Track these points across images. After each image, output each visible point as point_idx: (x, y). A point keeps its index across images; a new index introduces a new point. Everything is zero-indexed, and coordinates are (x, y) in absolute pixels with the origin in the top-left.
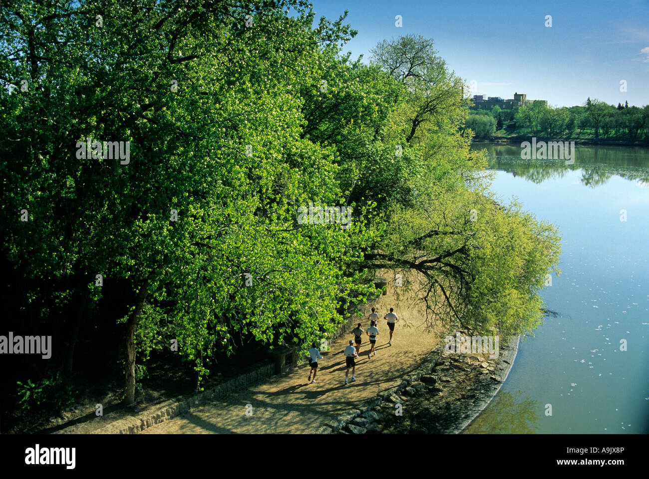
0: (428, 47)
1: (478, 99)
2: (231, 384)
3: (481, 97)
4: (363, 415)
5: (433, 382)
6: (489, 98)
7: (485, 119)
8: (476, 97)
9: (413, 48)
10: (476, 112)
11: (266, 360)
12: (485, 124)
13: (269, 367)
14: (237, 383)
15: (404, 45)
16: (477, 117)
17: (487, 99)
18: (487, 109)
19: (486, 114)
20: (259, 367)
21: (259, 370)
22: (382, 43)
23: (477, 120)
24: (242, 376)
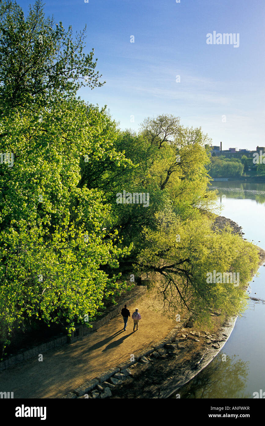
0: (177, 122)
1: (232, 150)
2: (35, 350)
3: (235, 149)
4: (121, 371)
5: (172, 348)
6: (239, 150)
7: (237, 164)
8: (231, 149)
9: (167, 122)
10: (230, 159)
11: (61, 334)
12: (235, 167)
13: (63, 338)
14: (40, 349)
15: (161, 120)
16: (231, 163)
17: (238, 150)
18: (238, 158)
19: (237, 161)
20: (56, 339)
21: (56, 341)
22: (147, 119)
23: (230, 165)
24: (43, 345)
